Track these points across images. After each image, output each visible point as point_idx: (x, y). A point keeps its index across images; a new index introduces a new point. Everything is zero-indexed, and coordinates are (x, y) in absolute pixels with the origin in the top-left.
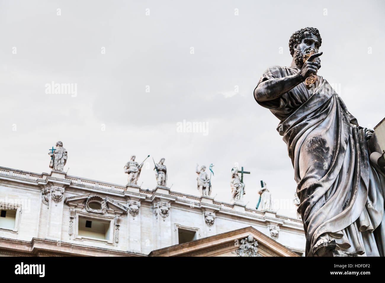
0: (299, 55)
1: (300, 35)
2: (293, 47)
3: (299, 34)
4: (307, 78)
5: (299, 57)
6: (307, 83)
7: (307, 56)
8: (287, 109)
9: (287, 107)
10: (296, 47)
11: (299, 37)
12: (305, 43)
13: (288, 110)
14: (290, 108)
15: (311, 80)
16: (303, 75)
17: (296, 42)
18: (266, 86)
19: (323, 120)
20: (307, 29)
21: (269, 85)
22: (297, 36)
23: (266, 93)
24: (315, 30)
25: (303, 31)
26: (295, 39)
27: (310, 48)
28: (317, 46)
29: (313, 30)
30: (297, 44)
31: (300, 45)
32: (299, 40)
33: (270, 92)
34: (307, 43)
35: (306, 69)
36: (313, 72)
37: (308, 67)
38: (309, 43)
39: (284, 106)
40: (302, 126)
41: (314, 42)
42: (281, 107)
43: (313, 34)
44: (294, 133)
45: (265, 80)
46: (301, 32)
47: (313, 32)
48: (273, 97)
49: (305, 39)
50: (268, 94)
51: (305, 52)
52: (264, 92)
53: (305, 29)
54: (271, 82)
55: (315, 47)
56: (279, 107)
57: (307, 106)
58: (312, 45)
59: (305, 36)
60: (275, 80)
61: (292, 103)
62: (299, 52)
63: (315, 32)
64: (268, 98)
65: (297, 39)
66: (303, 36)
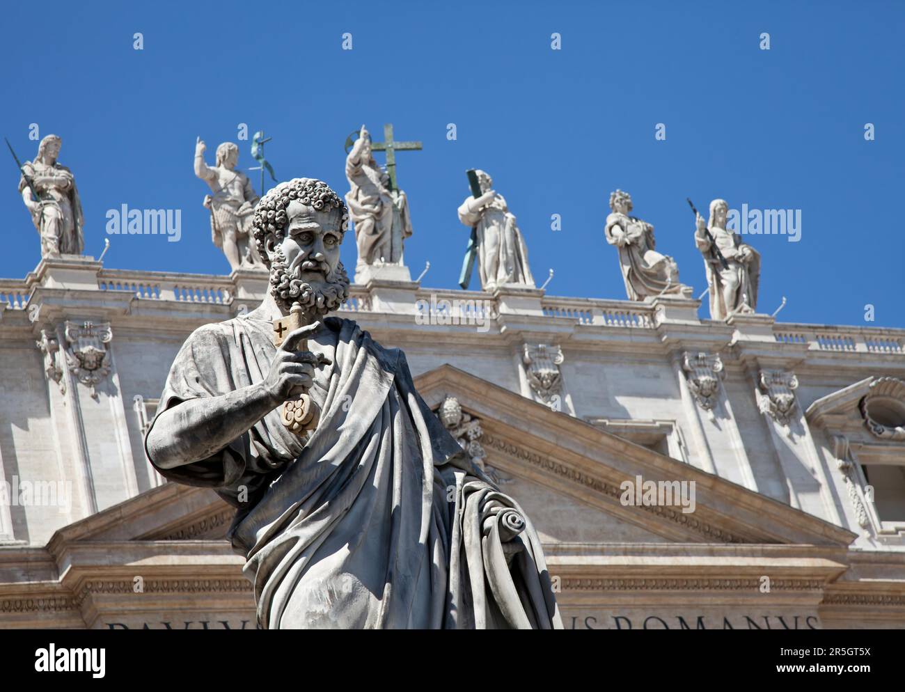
0: (280, 282)
1: (279, 216)
2: (263, 247)
3: (276, 211)
4: (285, 403)
5: (281, 289)
6: (287, 419)
7: (283, 327)
8: (248, 479)
9: (248, 473)
10: (271, 248)
11: (277, 219)
12: (294, 239)
13: (251, 483)
14: (259, 476)
15: (295, 409)
16: (276, 392)
17: (269, 232)
18: (176, 428)
19: (348, 510)
20: (297, 193)
21: (185, 424)
22: (270, 214)
23: (179, 450)
24: (320, 194)
25: (285, 198)
26: (267, 223)
27: (311, 253)
28: (332, 240)
29: (315, 197)
30: (275, 238)
31: (281, 243)
32: (277, 229)
33: (189, 446)
34: (301, 237)
35: (281, 376)
36: (300, 384)
37: (283, 371)
38: (305, 238)
39: (237, 475)
40: (285, 545)
41: (322, 233)
42: (227, 479)
43: (316, 209)
44: (265, 567)
45: (174, 402)
46: (281, 202)
47: (315, 201)
48: (201, 456)
49: (294, 226)
50: (184, 450)
51: (297, 268)
52: (174, 446)
53: (292, 193)
54: (189, 413)
55: (325, 247)
56: (222, 478)
57: (299, 474)
58: (317, 244)
59: (292, 217)
60: (200, 407)
61: (260, 459)
62: (279, 273)
63: (319, 203)
64: (186, 461)
65: (272, 224)
66: (286, 216)
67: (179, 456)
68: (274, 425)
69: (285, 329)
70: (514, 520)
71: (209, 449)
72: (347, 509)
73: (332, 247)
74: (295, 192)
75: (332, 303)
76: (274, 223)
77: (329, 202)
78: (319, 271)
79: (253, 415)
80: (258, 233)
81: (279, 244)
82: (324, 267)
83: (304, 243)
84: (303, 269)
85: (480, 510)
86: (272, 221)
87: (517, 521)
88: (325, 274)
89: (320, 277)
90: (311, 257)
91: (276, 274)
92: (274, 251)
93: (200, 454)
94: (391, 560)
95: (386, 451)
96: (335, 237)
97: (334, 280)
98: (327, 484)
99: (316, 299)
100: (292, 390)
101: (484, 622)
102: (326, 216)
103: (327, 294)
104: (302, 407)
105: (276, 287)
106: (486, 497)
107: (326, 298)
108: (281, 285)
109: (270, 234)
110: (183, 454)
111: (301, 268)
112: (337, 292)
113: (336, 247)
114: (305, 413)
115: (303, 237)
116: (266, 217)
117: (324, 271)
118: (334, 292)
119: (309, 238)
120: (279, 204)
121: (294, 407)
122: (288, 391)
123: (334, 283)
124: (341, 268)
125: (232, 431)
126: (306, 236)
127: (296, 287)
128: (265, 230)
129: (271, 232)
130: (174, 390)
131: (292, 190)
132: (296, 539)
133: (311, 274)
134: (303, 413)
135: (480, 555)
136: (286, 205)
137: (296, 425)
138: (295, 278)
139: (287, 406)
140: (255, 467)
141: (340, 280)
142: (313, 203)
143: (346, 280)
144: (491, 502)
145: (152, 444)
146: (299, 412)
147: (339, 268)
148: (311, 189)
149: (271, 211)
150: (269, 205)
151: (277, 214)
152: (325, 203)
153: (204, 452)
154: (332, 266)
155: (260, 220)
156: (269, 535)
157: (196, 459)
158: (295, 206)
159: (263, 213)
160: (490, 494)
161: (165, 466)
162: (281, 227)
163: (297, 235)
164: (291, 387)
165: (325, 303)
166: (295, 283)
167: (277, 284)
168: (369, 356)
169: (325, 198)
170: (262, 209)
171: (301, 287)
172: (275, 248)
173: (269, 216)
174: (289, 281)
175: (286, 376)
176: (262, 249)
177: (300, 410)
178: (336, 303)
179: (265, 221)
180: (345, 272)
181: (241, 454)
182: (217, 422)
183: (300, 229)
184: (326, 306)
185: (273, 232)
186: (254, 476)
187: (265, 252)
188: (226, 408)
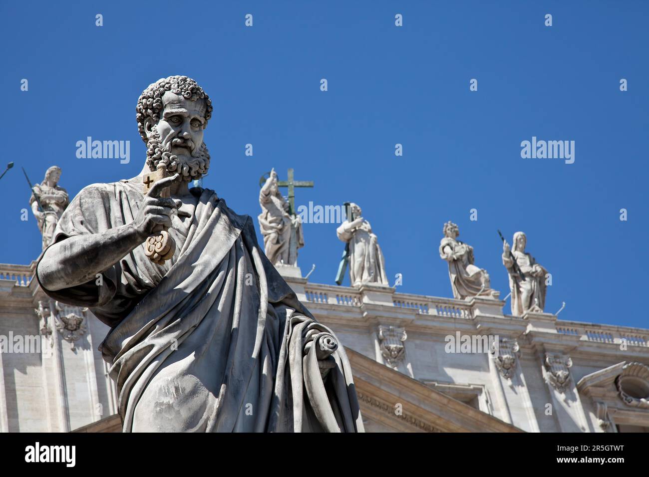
0: (154, 153)
1: (156, 103)
2: (143, 129)
3: (154, 99)
4: (149, 238)
5: (155, 159)
6: (149, 250)
7: (150, 180)
8: (118, 302)
9: (116, 298)
10: (149, 129)
11: (154, 105)
12: (167, 121)
13: (120, 305)
14: (127, 300)
15: (156, 242)
16: (142, 229)
17: (148, 116)
18: (61, 257)
19: (196, 328)
20: (171, 85)
21: (68, 254)
22: (149, 101)
23: (63, 274)
24: (189, 87)
25: (162, 89)
26: (146, 109)
27: (180, 132)
28: (197, 123)
29: (184, 88)
30: (152, 121)
31: (157, 124)
32: (154, 113)
33: (70, 271)
34: (173, 120)
35: (146, 216)
36: (161, 224)
37: (148, 212)
38: (177, 120)
39: (109, 298)
40: (142, 351)
41: (189, 117)
42: (100, 300)
43: (185, 97)
44: (126, 369)
45: (61, 237)
46: (158, 92)
47: (185, 92)
48: (81, 281)
49: (167, 110)
50: (66, 275)
51: (169, 143)
52: (58, 271)
53: (167, 86)
54: (72, 245)
55: (191, 128)
56: (97, 300)
57: (158, 297)
58: (185, 125)
59: (166, 103)
60: (81, 241)
61: (129, 286)
62: (154, 146)
63: (188, 93)
64: (68, 284)
65: (150, 109)
66: (161, 103)
67: (62, 280)
68: (141, 260)
69: (152, 181)
70: (329, 341)
71: (87, 275)
72: (194, 326)
73: (197, 129)
74: (169, 85)
75: (195, 173)
76: (153, 109)
77: (196, 93)
78: (187, 147)
79: (123, 248)
80: (139, 117)
81: (156, 125)
82: (190, 144)
83: (175, 124)
84: (173, 145)
85: (303, 336)
86: (151, 107)
87: (331, 342)
88: (190, 150)
89: (186, 152)
90: (180, 135)
91: (151, 147)
92: (151, 131)
93: (79, 279)
94: (227, 368)
95: (230, 285)
96: (200, 122)
97: (197, 155)
98: (181, 306)
99: (182, 168)
100: (154, 228)
101: (301, 421)
102: (193, 104)
103: (191, 165)
104: (161, 241)
105: (151, 158)
106: (309, 327)
107: (190, 169)
108: (155, 156)
109: (149, 118)
110: (66, 278)
111: (171, 144)
112: (199, 164)
113: (200, 130)
114: (164, 245)
115: (174, 119)
116: (146, 104)
117: (190, 148)
118: (197, 164)
119: (179, 121)
120: (156, 94)
121: (156, 241)
122: (151, 229)
123: (198, 157)
124: (204, 147)
125: (106, 260)
126: (177, 119)
127: (166, 157)
128: (145, 114)
129: (149, 116)
130: (62, 229)
131: (168, 83)
132: (152, 346)
133: (179, 149)
134: (162, 245)
135: (301, 369)
136: (162, 94)
137: (156, 255)
138: (166, 151)
139: (149, 240)
140: (124, 292)
141: (202, 156)
142: (183, 93)
143: (208, 156)
144: (313, 330)
145: (41, 270)
146: (159, 245)
147: (202, 147)
148: (182, 82)
149: (150, 99)
150: (149, 94)
151: (155, 101)
152: (192, 93)
153: (82, 277)
154: (197, 144)
155: (141, 107)
156: (131, 344)
157: (76, 283)
158: (169, 96)
159: (144, 101)
160: (311, 324)
161: (51, 288)
162: (157, 111)
163: (170, 118)
164: (154, 226)
165: (189, 172)
166: (165, 155)
167: (151, 155)
168: (222, 215)
169: (192, 89)
170: (143, 98)
171: (171, 158)
172: (152, 128)
173: (148, 103)
174: (162, 153)
175: (150, 216)
176: (142, 130)
177: (159, 243)
178: (198, 173)
179: (145, 107)
180: (207, 150)
181: (113, 281)
182: (94, 253)
183: (172, 113)
184: (190, 175)
185: (151, 115)
186: (123, 300)
187: (145, 133)
188: (102, 242)
